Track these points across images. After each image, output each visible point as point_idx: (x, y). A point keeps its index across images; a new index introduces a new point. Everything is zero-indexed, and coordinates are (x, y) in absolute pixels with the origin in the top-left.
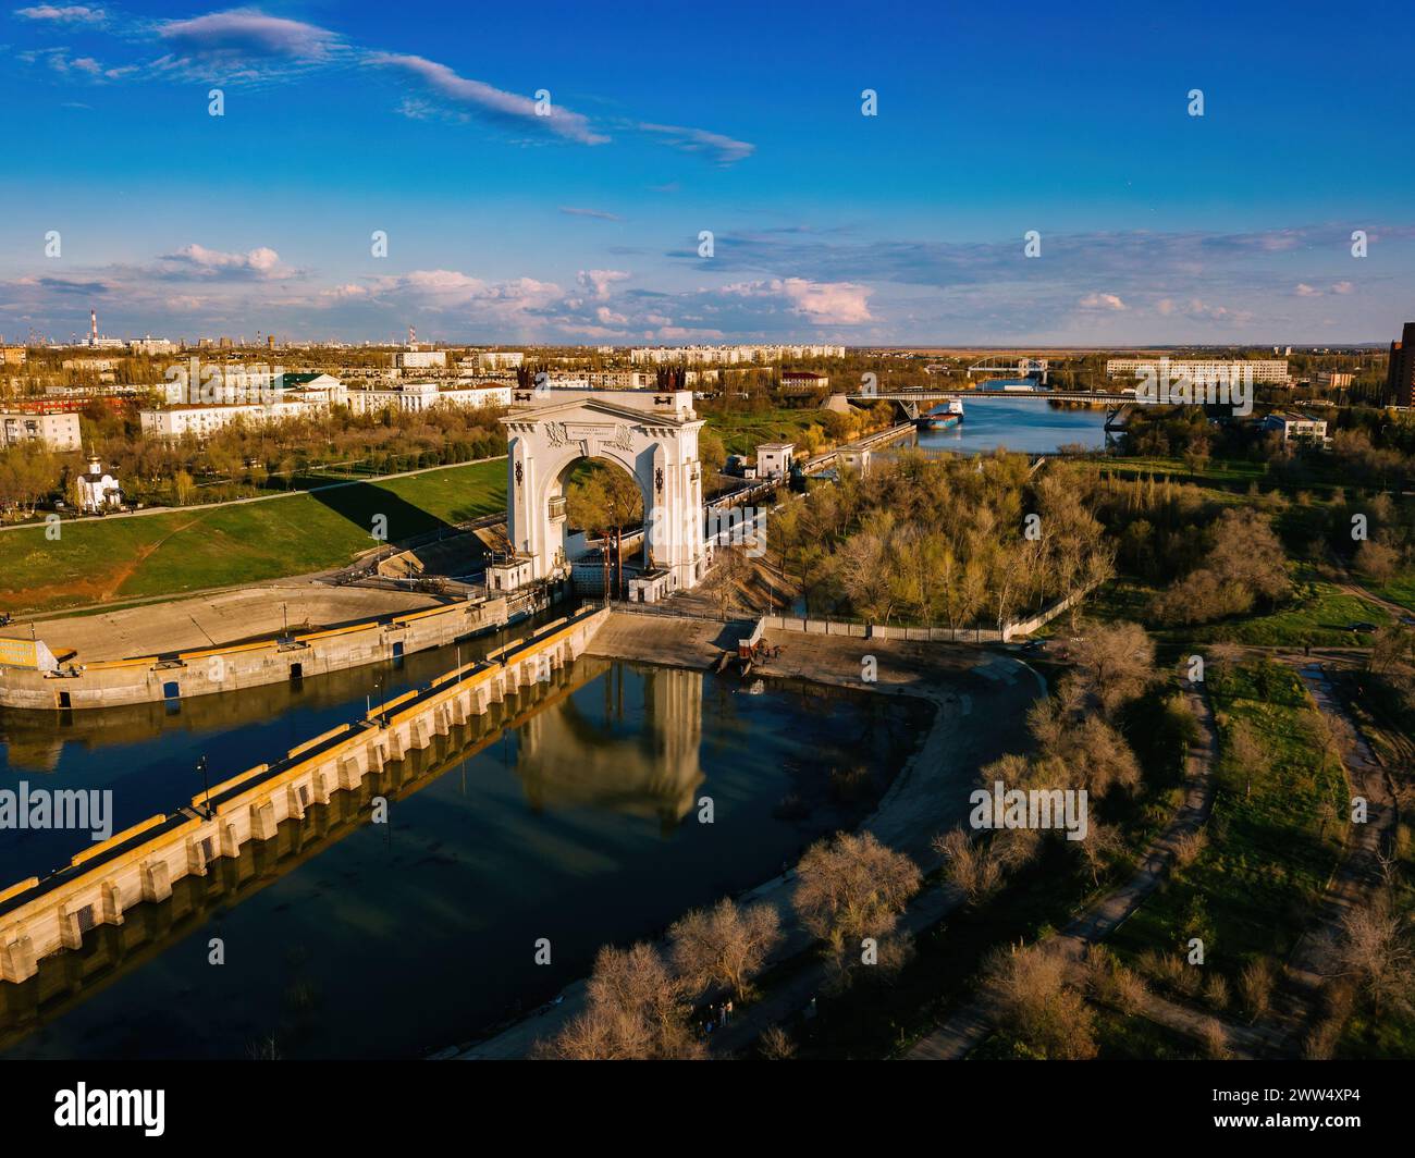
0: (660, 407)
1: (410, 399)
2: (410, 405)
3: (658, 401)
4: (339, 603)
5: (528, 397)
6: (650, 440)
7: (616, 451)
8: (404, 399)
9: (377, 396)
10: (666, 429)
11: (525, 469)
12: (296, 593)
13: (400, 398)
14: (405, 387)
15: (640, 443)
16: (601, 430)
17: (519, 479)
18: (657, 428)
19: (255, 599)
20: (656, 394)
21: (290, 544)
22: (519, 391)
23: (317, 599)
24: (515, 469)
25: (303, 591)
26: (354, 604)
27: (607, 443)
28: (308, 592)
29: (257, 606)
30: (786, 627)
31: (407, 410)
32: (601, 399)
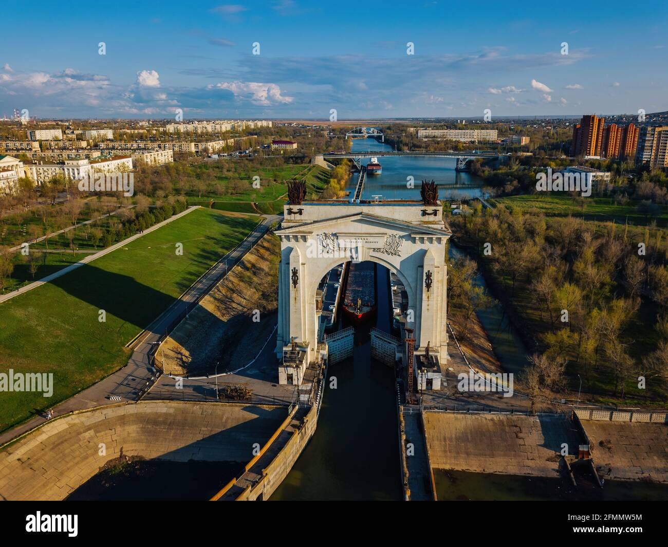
0: (427, 218)
1: (71, 170)
2: (71, 174)
3: (424, 213)
4: (148, 422)
5: (300, 212)
6: (418, 246)
7: (385, 256)
8: (66, 170)
9: (45, 169)
10: (434, 237)
11: (300, 274)
12: (99, 416)
13: (63, 169)
14: (66, 162)
15: (408, 249)
16: (371, 239)
17: (295, 282)
18: (426, 237)
19: (59, 435)
20: (423, 208)
21: (63, 346)
22: (292, 207)
23: (123, 420)
24: (291, 274)
25: (104, 412)
26: (164, 423)
27: (378, 250)
28: (110, 413)
29: (66, 445)
30: (593, 418)
31: (70, 178)
32: (371, 213)
